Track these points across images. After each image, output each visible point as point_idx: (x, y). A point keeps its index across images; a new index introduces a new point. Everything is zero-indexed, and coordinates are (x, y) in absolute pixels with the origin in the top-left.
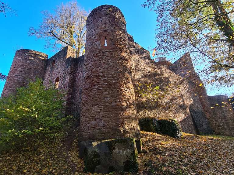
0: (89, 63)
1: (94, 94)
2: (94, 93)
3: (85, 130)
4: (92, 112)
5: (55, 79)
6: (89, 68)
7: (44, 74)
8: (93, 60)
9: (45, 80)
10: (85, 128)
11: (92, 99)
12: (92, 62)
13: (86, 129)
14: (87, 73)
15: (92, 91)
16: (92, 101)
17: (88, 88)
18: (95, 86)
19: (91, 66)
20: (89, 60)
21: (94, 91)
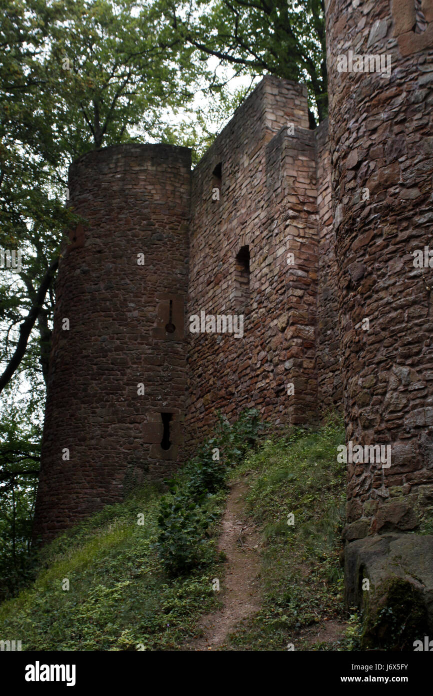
0: (350, 148)
1: (388, 303)
2: (389, 298)
3: (367, 487)
4: (388, 396)
5: (231, 260)
6: (351, 174)
7: (188, 243)
8: (363, 129)
9: (196, 270)
10: (362, 477)
11: (383, 334)
12: (360, 142)
13: (368, 482)
14: (345, 200)
15: (377, 292)
16: (380, 341)
17: (359, 280)
18: (390, 263)
19: (359, 163)
20: (346, 135)
21: (386, 288)
